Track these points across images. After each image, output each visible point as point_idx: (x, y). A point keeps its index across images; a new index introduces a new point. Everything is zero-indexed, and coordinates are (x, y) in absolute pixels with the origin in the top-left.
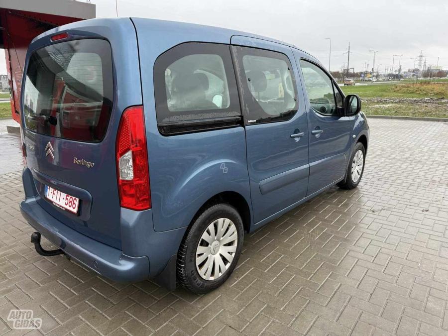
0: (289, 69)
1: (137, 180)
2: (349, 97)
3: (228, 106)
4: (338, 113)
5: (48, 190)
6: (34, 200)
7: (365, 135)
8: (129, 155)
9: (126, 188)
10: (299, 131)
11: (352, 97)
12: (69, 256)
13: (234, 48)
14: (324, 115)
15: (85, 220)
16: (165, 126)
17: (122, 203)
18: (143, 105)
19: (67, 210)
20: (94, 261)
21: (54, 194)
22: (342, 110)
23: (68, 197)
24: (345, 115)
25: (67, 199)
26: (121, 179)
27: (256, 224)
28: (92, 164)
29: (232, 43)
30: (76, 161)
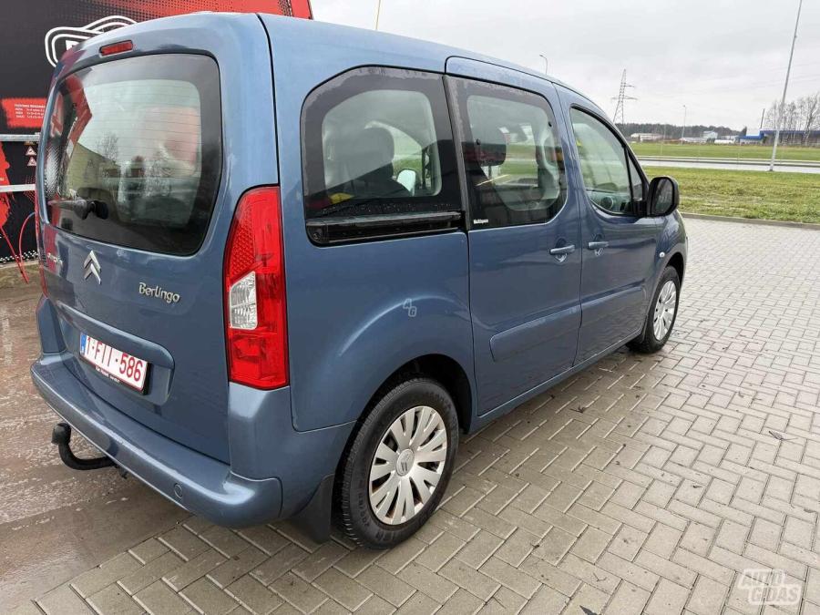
0: (550, 125)
1: (262, 331)
2: (656, 180)
3: (437, 193)
4: (634, 210)
5: (87, 341)
6: (58, 359)
7: (682, 253)
8: (248, 281)
9: (241, 345)
10: (565, 242)
11: (661, 181)
12: (123, 469)
13: (452, 81)
14: (610, 214)
15: (158, 404)
16: (320, 227)
17: (232, 373)
18: (279, 184)
19: (123, 382)
20: (175, 483)
21: (98, 350)
22: (643, 204)
23: (125, 358)
24: (649, 214)
25: (123, 361)
26: (232, 326)
27: (481, 416)
28: (176, 297)
29: (448, 71)
30: (143, 288)
